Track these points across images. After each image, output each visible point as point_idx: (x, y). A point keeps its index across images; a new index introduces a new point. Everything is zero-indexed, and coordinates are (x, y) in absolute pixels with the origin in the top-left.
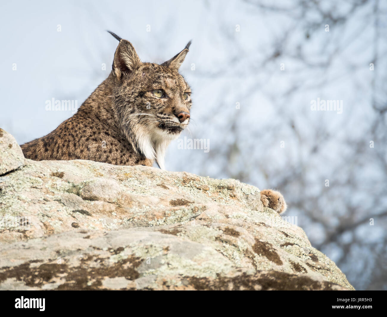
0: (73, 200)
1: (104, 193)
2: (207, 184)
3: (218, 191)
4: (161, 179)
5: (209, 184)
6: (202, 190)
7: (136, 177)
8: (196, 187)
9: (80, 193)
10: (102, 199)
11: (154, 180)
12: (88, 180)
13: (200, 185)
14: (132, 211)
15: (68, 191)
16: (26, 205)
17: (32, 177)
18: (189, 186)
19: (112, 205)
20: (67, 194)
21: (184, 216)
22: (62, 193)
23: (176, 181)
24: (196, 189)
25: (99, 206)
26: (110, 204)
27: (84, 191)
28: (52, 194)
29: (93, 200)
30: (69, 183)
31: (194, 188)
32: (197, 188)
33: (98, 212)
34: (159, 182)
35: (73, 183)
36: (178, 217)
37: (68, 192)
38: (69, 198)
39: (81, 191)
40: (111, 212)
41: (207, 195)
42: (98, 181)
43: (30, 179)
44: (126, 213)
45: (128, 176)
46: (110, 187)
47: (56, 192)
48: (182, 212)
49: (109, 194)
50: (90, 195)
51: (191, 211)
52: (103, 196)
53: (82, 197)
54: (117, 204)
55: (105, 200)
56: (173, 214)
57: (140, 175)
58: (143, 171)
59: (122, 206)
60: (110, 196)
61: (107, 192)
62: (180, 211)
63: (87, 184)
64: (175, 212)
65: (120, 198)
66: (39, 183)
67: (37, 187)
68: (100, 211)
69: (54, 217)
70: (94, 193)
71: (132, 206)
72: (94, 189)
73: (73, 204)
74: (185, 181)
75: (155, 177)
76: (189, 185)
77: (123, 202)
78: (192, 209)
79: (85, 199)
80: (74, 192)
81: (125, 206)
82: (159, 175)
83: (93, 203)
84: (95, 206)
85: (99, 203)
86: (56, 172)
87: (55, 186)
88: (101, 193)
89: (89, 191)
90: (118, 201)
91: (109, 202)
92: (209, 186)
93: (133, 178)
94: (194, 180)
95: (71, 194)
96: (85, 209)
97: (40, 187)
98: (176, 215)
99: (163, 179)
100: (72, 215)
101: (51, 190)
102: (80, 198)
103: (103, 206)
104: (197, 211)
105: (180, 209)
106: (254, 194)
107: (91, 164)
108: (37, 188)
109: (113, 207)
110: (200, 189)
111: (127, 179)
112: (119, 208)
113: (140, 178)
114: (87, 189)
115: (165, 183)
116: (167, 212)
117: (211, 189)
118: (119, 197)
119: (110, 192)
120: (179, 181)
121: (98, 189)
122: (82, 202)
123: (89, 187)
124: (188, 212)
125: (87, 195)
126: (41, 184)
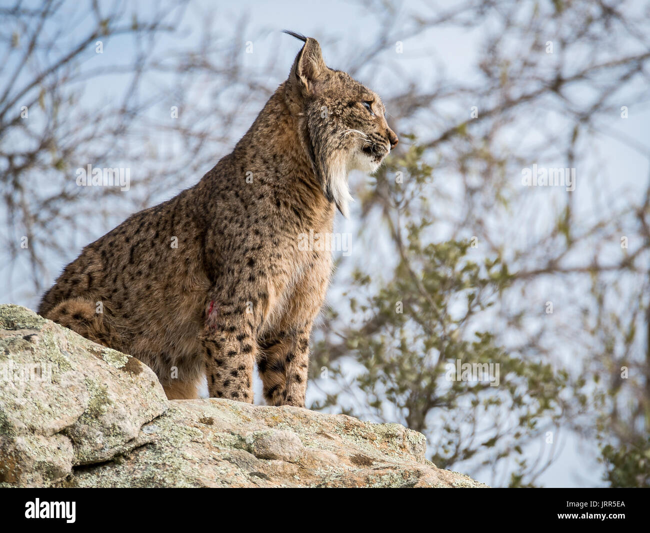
0: (245, 459)
1: (283, 450)
2: (373, 432)
3: (386, 441)
4: (319, 425)
5: (375, 431)
6: (368, 440)
7: (287, 422)
8: (361, 435)
9: (252, 449)
10: (282, 458)
11: (311, 427)
12: (259, 432)
13: (365, 433)
14: (317, 473)
15: (235, 446)
16: (196, 467)
17: (188, 427)
18: (352, 435)
19: (293, 466)
20: (236, 450)
21: (392, 483)
22: (228, 449)
23: (336, 428)
24: (361, 438)
25: (279, 467)
26: (291, 464)
27: (257, 446)
28: (217, 450)
29: (269, 459)
30: (233, 434)
31: (359, 437)
32: (363, 438)
33: (277, 475)
34: (317, 429)
35: (239, 435)
36: (386, 484)
37: (236, 448)
38: (240, 456)
39: (253, 446)
40: (293, 475)
41: (374, 446)
42: (274, 433)
43: (186, 429)
44: (311, 477)
45: (278, 420)
46: (291, 442)
47: (221, 448)
48: (390, 478)
49: (290, 451)
50: (265, 453)
51: (401, 476)
52: (282, 454)
53: (255, 455)
54: (299, 464)
55: (284, 459)
56: (379, 481)
57: (292, 420)
58: (294, 414)
59: (305, 466)
60: (292, 454)
61: (287, 449)
62: (386, 476)
63: (259, 437)
64: (380, 478)
65: (303, 457)
66: (199, 435)
67: (198, 440)
68: (280, 473)
69: (235, 483)
70: (272, 450)
71: (316, 466)
72: (271, 445)
73: (246, 464)
74: (347, 427)
75: (311, 421)
76: (352, 433)
77: (306, 462)
78: (402, 474)
79: (259, 457)
80: (244, 448)
81: (308, 466)
82: (314, 419)
83: (270, 463)
84: (274, 467)
85: (279, 463)
86: (203, 417)
87: (218, 439)
88: (280, 449)
89: (264, 447)
90: (301, 461)
91: (290, 462)
92: (376, 434)
93: (284, 423)
94: (358, 426)
95: (242, 451)
96: (261, 471)
97: (201, 441)
98: (382, 481)
99: (320, 424)
100: (251, 480)
101: (214, 444)
102: (252, 456)
103: (283, 467)
104: (408, 475)
105: (387, 474)
106: (421, 443)
107: (231, 404)
108: (197, 442)
109: (295, 468)
110: (366, 439)
111: (277, 425)
112: (302, 469)
113: (293, 423)
114: (261, 444)
115: (324, 429)
116: (370, 477)
117: (378, 438)
118: (302, 455)
119: (291, 448)
120: (340, 427)
121: (276, 445)
122: (256, 462)
123: (264, 442)
124: (397, 477)
125: (262, 452)
126: (202, 437)
